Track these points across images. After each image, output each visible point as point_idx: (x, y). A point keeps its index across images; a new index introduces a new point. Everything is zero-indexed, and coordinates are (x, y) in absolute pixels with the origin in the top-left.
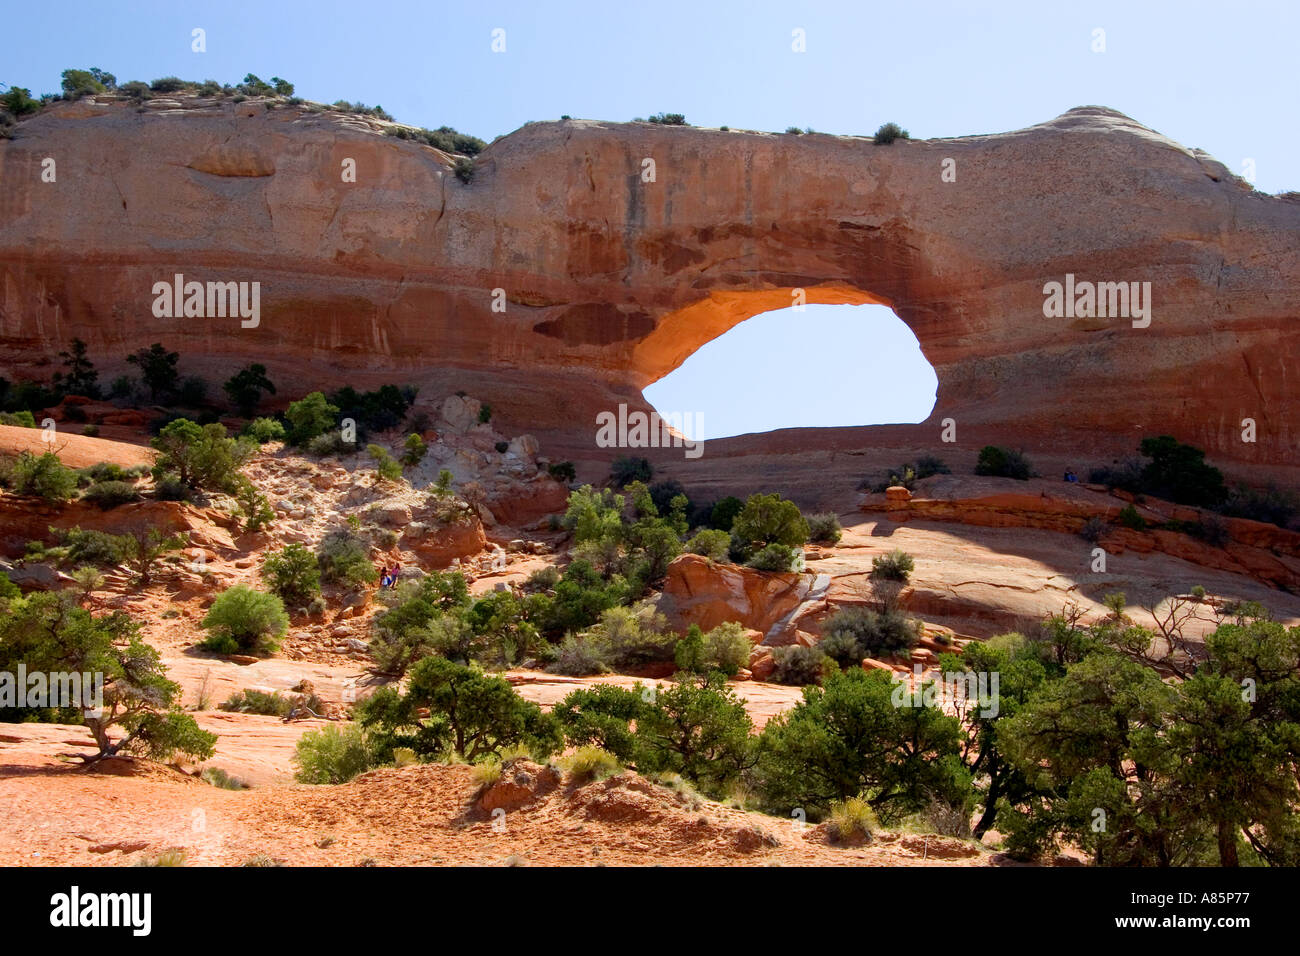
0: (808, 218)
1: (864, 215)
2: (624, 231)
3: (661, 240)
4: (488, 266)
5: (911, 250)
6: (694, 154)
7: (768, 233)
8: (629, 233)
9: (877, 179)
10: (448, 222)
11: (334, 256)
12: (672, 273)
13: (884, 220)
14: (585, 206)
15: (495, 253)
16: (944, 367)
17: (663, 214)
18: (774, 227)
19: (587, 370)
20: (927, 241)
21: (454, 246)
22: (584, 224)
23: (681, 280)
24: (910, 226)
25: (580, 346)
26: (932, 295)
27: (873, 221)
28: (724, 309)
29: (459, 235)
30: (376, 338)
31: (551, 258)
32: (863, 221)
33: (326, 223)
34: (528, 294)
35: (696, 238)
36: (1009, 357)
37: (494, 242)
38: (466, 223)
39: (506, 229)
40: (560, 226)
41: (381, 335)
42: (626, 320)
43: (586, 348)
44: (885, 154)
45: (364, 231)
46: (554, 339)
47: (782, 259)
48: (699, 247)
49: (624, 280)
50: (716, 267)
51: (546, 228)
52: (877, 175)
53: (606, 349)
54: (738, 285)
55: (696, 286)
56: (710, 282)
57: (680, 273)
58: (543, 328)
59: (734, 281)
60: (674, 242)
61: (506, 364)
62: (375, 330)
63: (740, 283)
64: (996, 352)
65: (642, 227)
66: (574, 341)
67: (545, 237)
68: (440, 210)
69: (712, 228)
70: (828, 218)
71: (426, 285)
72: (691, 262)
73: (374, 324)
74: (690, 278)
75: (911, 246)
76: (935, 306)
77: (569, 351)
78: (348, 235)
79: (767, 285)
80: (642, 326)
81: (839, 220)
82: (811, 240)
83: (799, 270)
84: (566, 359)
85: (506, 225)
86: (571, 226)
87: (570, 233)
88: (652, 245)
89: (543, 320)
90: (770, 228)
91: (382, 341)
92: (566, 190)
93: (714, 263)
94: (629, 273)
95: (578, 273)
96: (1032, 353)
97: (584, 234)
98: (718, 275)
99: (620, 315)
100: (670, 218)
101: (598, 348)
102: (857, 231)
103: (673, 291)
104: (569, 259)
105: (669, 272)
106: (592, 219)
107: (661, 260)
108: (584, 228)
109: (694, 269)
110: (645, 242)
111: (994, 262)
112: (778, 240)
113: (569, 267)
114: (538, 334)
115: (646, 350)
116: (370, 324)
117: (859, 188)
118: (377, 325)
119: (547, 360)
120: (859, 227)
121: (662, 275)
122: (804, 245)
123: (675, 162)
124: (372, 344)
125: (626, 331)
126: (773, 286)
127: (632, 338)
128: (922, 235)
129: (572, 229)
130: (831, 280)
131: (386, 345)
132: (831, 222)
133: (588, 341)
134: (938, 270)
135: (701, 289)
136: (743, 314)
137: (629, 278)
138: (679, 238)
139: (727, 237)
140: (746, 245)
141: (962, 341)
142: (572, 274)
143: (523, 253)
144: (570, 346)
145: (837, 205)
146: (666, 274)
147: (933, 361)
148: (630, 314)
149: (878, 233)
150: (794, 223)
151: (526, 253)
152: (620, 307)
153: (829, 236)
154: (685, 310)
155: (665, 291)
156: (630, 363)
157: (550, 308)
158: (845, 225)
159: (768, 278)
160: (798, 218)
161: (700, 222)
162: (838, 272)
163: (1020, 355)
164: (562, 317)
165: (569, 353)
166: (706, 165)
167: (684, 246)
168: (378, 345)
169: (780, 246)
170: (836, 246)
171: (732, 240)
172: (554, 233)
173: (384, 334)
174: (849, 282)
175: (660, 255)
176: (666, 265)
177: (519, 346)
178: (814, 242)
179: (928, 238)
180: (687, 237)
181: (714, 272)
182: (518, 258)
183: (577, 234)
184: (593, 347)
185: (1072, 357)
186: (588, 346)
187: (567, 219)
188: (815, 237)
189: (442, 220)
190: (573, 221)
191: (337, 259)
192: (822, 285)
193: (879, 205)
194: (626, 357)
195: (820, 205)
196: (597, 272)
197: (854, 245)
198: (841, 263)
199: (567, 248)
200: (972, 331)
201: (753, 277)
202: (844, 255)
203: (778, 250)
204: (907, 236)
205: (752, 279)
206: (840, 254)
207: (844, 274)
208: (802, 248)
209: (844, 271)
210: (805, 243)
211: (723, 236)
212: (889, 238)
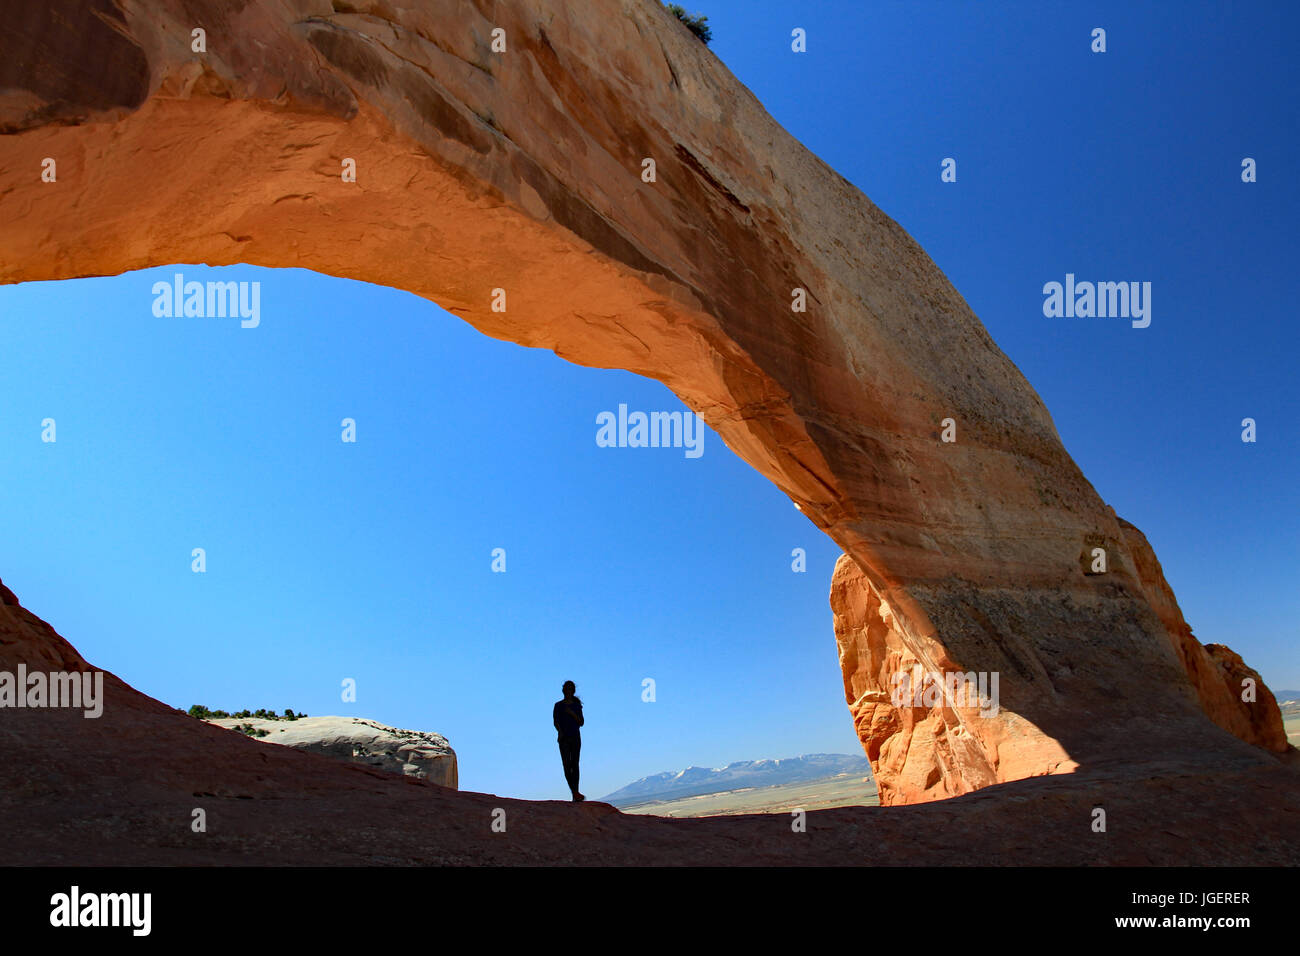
13: (749, 198)
20: (829, 292)
27: (733, 189)
32: (715, 172)
54: (452, 142)
59: (442, 118)
63: (459, 138)
75: (806, 288)
79: (530, 196)
81: (674, 137)
83: (600, 203)
90: (536, 36)
93: (380, 12)
102: (711, 188)
111: (940, 391)
120: (713, 183)
122: (608, 142)
149: (747, 221)
160: (591, 62)
162: (685, 267)
169: (558, 103)
170: (675, 196)
178: (631, 150)
179: (828, 287)
198: (689, 245)
200: (932, 521)
201: (500, 147)
202: (691, 226)
203: (553, 113)
204: (795, 260)
205: (494, 149)
206: (684, 221)
207: (692, 275)
208: (604, 147)
209: (695, 270)
210: (611, 138)
212: (766, 243)
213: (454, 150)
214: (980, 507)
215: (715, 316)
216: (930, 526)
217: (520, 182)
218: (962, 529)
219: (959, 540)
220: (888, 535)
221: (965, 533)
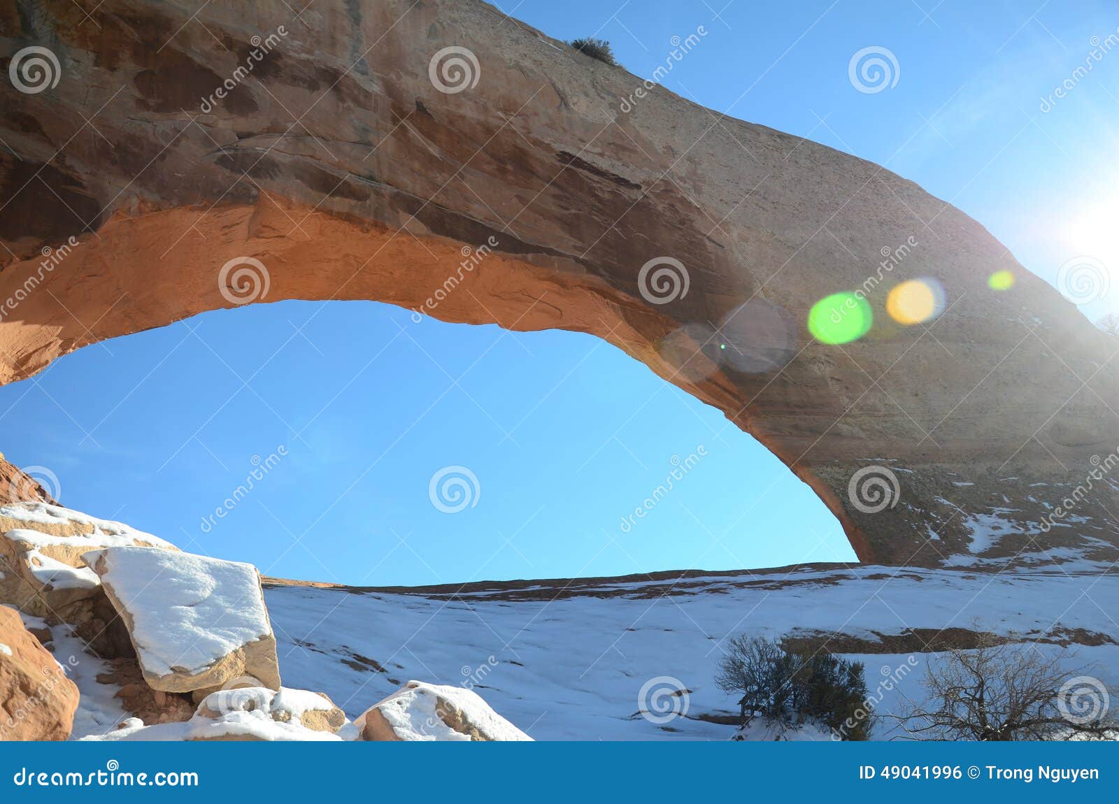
0: (492, 120)
1: (601, 155)
5: (707, 242)
7: (406, 115)
9: (609, 105)
12: (160, 109)
13: (643, 175)
18: (420, 106)
20: (732, 235)
23: (184, 135)
24: (694, 202)
27: (623, 172)
32: (603, 164)
47: (441, 177)
50: (278, 141)
52: (609, 99)
56: (265, 168)
57: (183, 117)
59: (326, 185)
60: (170, 41)
63: (341, 197)
69: (276, 55)
70: (533, 135)
74: (209, 139)
75: (707, 237)
79: (408, 221)
81: (559, 147)
82: (502, 163)
83: (479, 213)
90: (413, 109)
93: (274, 130)
102: (596, 178)
103: (160, 152)
105: (152, 102)
107: (128, 66)
112: (429, 136)
117: (584, 109)
120: (598, 172)
121: (131, 103)
122: (486, 167)
126: (422, 228)
130: (550, 252)
132: (540, 144)
141: (843, 428)
145: (544, 120)
146: (142, 104)
149: (638, 196)
150: (463, 117)
153: (540, 168)
158: (565, 157)
159: (411, 207)
160: (469, 112)
162: (568, 243)
169: (434, 150)
170: (557, 191)
171: (324, 97)
174: (591, 268)
176: (143, 82)
178: (509, 167)
179: (733, 231)
180: (207, 45)
181: (272, 147)
192: (530, 256)
193: (623, 148)
195: (511, 107)
197: (595, 201)
198: (571, 226)
200: (856, 412)
201: (378, 193)
202: (573, 211)
203: (432, 159)
204: (693, 216)
205: (373, 196)
206: (567, 209)
207: (576, 248)
208: (483, 171)
209: (579, 243)
210: (489, 163)
211: (304, 81)
212: (660, 208)
213: (341, 204)
214: (916, 395)
215: (601, 275)
216: (853, 417)
217: (398, 212)
218: (893, 415)
219: (889, 425)
220: (796, 427)
221: (896, 419)
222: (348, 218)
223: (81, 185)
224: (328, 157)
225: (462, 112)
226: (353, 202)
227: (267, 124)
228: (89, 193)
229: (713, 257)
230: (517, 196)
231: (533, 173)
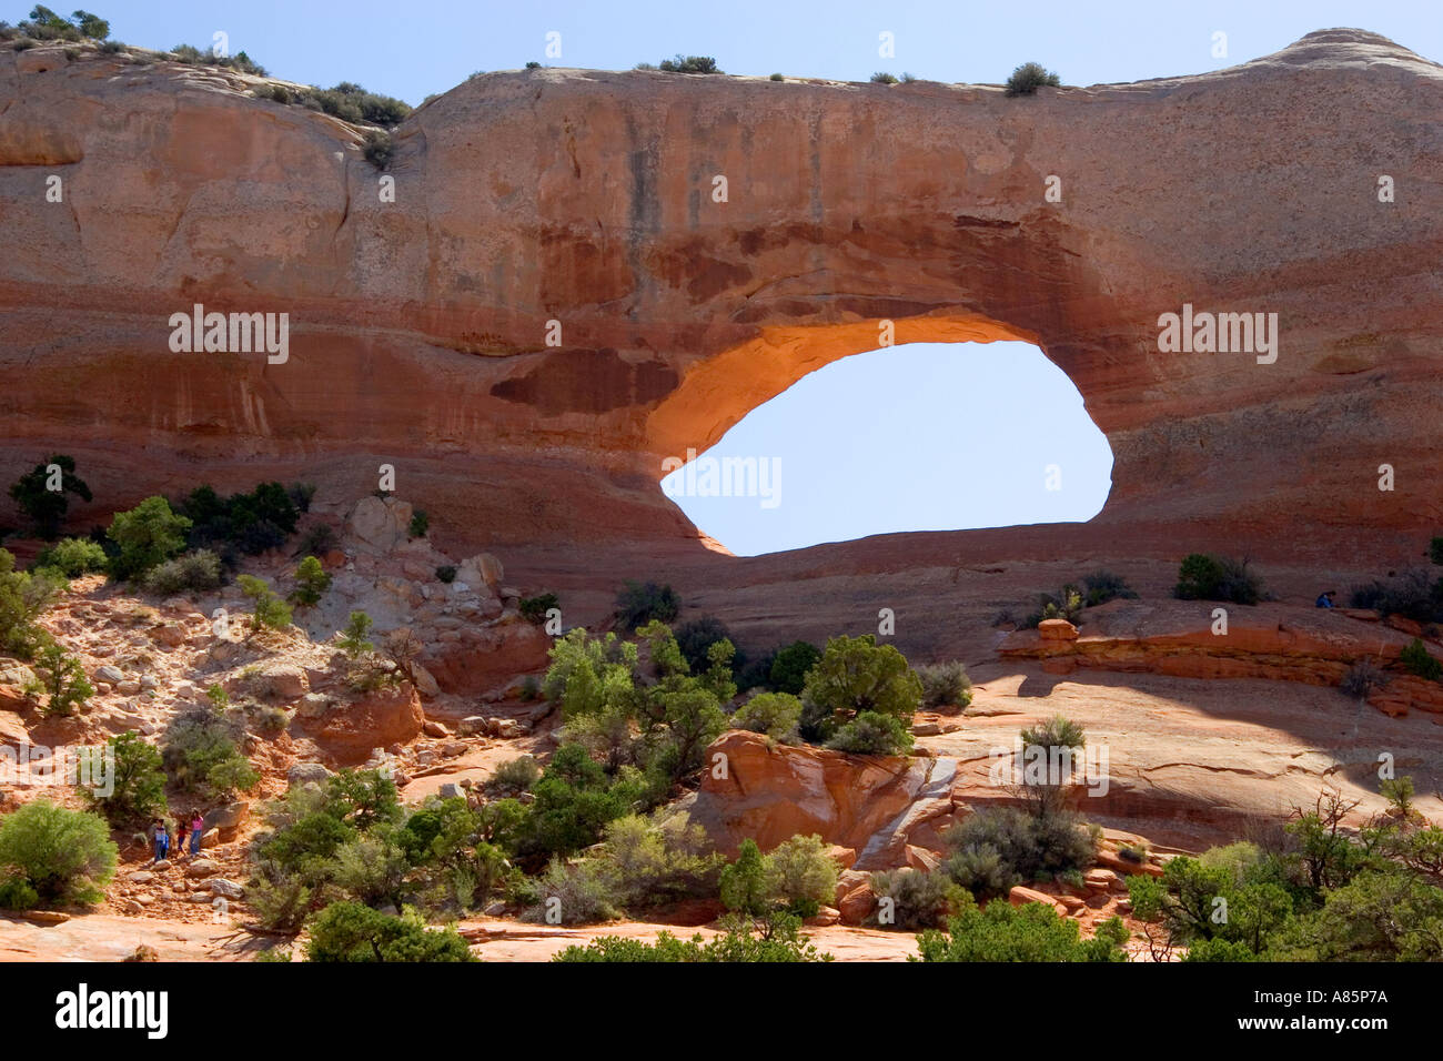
0: (909, 211)
1: (994, 204)
2: (626, 237)
3: (685, 250)
4: (418, 296)
5: (1067, 257)
6: (731, 118)
7: (846, 236)
8: (634, 242)
9: (1012, 149)
10: (355, 231)
11: (179, 286)
12: (702, 300)
13: (1023, 211)
14: (565, 202)
15: (429, 276)
16: (1123, 434)
17: (687, 211)
18: (856, 226)
19: (573, 452)
20: (1092, 241)
21: (366, 266)
22: (565, 228)
23: (716, 310)
24: (1064, 220)
25: (565, 414)
26: (1101, 325)
27: (1007, 215)
28: (784, 354)
29: (372, 250)
30: (248, 411)
31: (516, 282)
32: (992, 214)
33: (164, 235)
34: (481, 338)
35: (738, 245)
36: (1223, 416)
37: (427, 260)
38: (382, 230)
39: (446, 240)
40: (528, 233)
41: (255, 406)
42: (633, 374)
43: (571, 419)
44: (1023, 111)
45: (225, 245)
46: (523, 405)
47: (870, 275)
48: (741, 259)
49: (628, 313)
50: (770, 291)
51: (507, 235)
52: (1012, 142)
53: (604, 419)
54: (804, 317)
55: (739, 319)
56: (759, 314)
57: (714, 300)
58: (505, 390)
59: (797, 310)
60: (705, 253)
61: (449, 445)
62: (246, 398)
63: (807, 313)
64: (1202, 410)
65: (655, 230)
66: (554, 408)
67: (507, 249)
68: (341, 211)
69: (762, 231)
70: (939, 211)
71: (323, 327)
72: (730, 283)
73: (244, 390)
74: (730, 307)
75: (1067, 251)
76: (1105, 342)
77: (545, 423)
78: (200, 254)
79: (847, 315)
80: (658, 383)
81: (956, 214)
82: (913, 244)
83: (895, 292)
84: (542, 436)
85: (445, 234)
86: (545, 232)
87: (543, 243)
88: (670, 258)
89: (505, 376)
90: (850, 227)
91: (256, 415)
92: (536, 176)
93: (766, 284)
94: (636, 303)
95: (557, 304)
96: (1258, 409)
97: (565, 244)
98: (771, 302)
99: (626, 367)
100: (697, 217)
101: (593, 417)
102: (983, 230)
103: (704, 328)
104: (544, 282)
105: (697, 298)
106: (578, 221)
107: (685, 280)
108: (565, 235)
109: (735, 293)
110: (660, 255)
111: (1195, 271)
112: (863, 246)
113: (544, 295)
114: (498, 399)
115: (662, 419)
116: (237, 389)
117: (986, 164)
118: (249, 392)
119: (512, 437)
120: (986, 224)
121: (688, 304)
122: (902, 253)
123: (702, 130)
124: (242, 421)
125: (633, 392)
126: (856, 317)
127: (642, 400)
128: (1082, 234)
129: (547, 237)
130: (945, 305)
131: (263, 421)
132: (943, 216)
133: (576, 408)
134: (1109, 286)
135: (748, 324)
136: (813, 359)
137: (636, 310)
138: (711, 249)
139: (784, 243)
140: (815, 253)
141: (1148, 394)
142: (547, 306)
143: (472, 273)
144: (547, 415)
145: (952, 190)
146: (693, 302)
147: (1106, 426)
148: (639, 364)
149: (1015, 232)
150: (886, 219)
151: (477, 275)
152: (625, 354)
153: (941, 239)
154: (724, 356)
155: (689, 327)
156: (642, 440)
157: (515, 359)
158: (965, 221)
159: (849, 305)
160: (892, 212)
161: (744, 223)
162: (958, 294)
163: (1239, 414)
164: (535, 373)
165: (545, 428)
166: (750, 134)
167: (718, 258)
168: (250, 421)
169: (865, 255)
170: (950, 253)
171: (793, 248)
172: (519, 246)
173: (260, 403)
174: (974, 308)
175: (683, 273)
176: (692, 288)
177: (470, 418)
179: (1092, 237)
180: (724, 245)
181: (766, 298)
182: (465, 282)
183: (554, 245)
184: (583, 415)
185: (1319, 415)
186: (575, 414)
187: (539, 221)
188: (917, 239)
189: (346, 227)
190: (548, 224)
191: (184, 291)
192: (931, 313)
193: (1014, 189)
194: (635, 430)
195: (926, 191)
196: (587, 301)
197: (980, 251)
198: (960, 279)
199: (540, 265)
201: (827, 304)
202: (963, 266)
203: (863, 262)
204: (1060, 234)
205: (824, 307)
206: (959, 266)
207: (964, 295)
208: (899, 257)
209: (966, 291)
210: (903, 249)
211: (779, 242)
212: (1032, 238)
213: (806, 319)
217: (841, 312)
222: (814, 325)
223: (666, 365)
224: (794, 290)
225: (886, 214)
226: (814, 315)
227: (761, 282)
228: (671, 368)
229: (1068, 268)
230: (924, 270)
231: (935, 245)
